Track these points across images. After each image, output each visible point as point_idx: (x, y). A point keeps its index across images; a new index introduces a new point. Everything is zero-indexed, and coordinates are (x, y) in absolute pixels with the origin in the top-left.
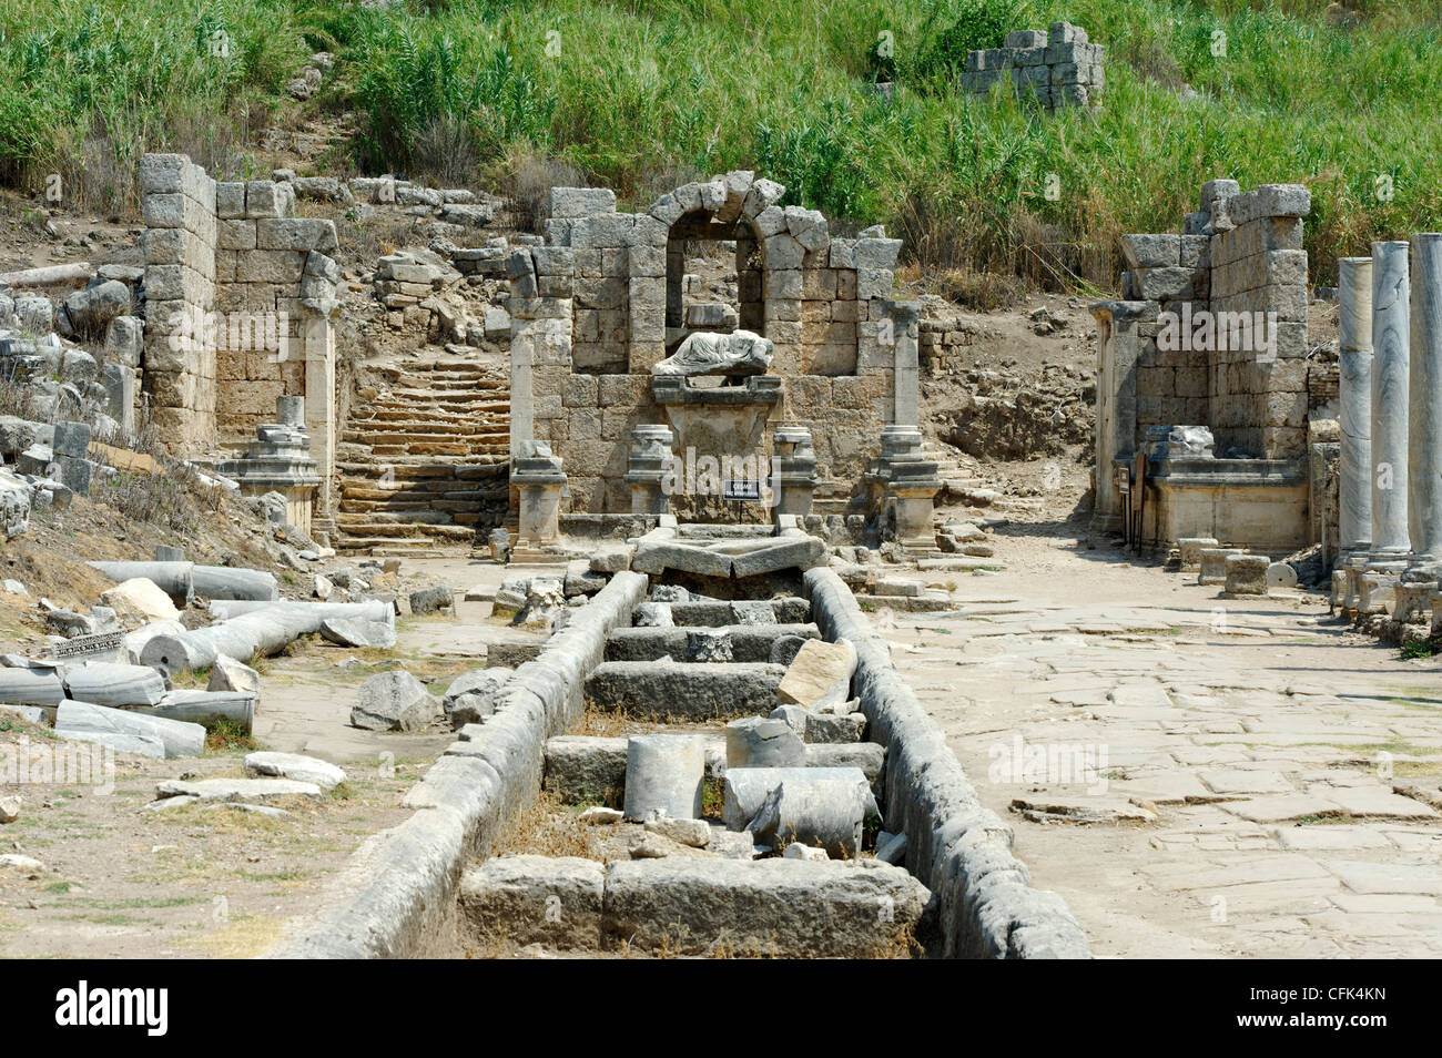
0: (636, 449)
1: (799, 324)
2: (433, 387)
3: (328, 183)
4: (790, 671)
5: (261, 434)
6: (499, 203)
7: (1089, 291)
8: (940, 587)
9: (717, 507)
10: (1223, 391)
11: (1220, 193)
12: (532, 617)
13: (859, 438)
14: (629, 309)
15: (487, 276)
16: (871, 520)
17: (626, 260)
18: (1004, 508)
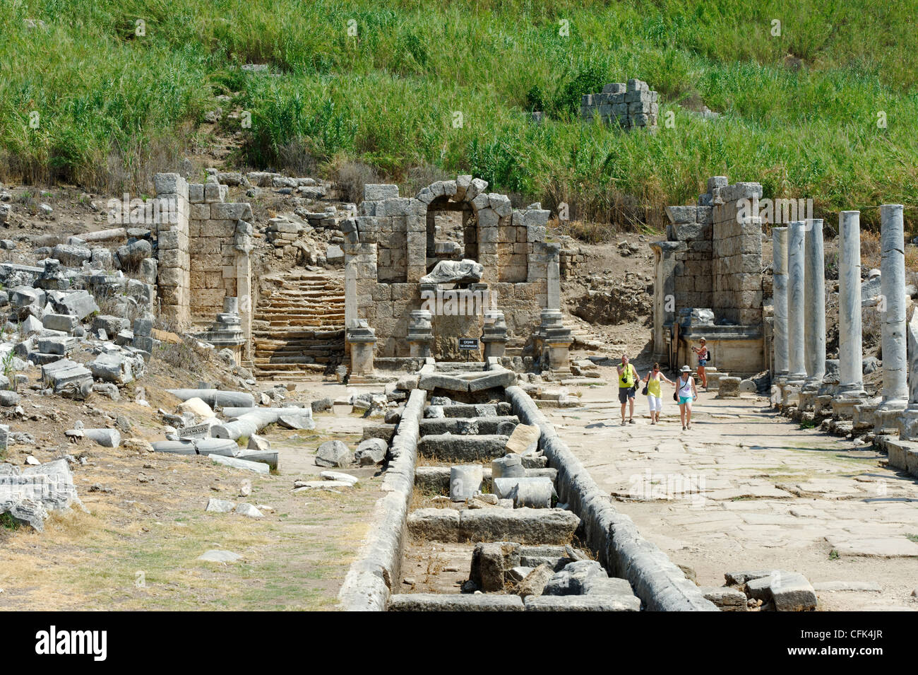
0: (412, 323)
1: (497, 256)
2: (300, 289)
3: (235, 175)
4: (511, 438)
5: (219, 318)
6: (328, 185)
7: (650, 231)
8: (574, 395)
9: (455, 353)
10: (720, 289)
11: (717, 184)
12: (374, 413)
13: (529, 315)
14: (407, 249)
15: (326, 228)
16: (536, 359)
17: (405, 223)
18: (605, 351)
